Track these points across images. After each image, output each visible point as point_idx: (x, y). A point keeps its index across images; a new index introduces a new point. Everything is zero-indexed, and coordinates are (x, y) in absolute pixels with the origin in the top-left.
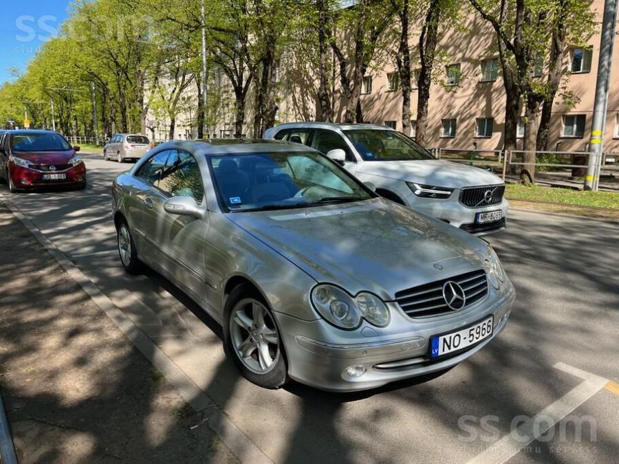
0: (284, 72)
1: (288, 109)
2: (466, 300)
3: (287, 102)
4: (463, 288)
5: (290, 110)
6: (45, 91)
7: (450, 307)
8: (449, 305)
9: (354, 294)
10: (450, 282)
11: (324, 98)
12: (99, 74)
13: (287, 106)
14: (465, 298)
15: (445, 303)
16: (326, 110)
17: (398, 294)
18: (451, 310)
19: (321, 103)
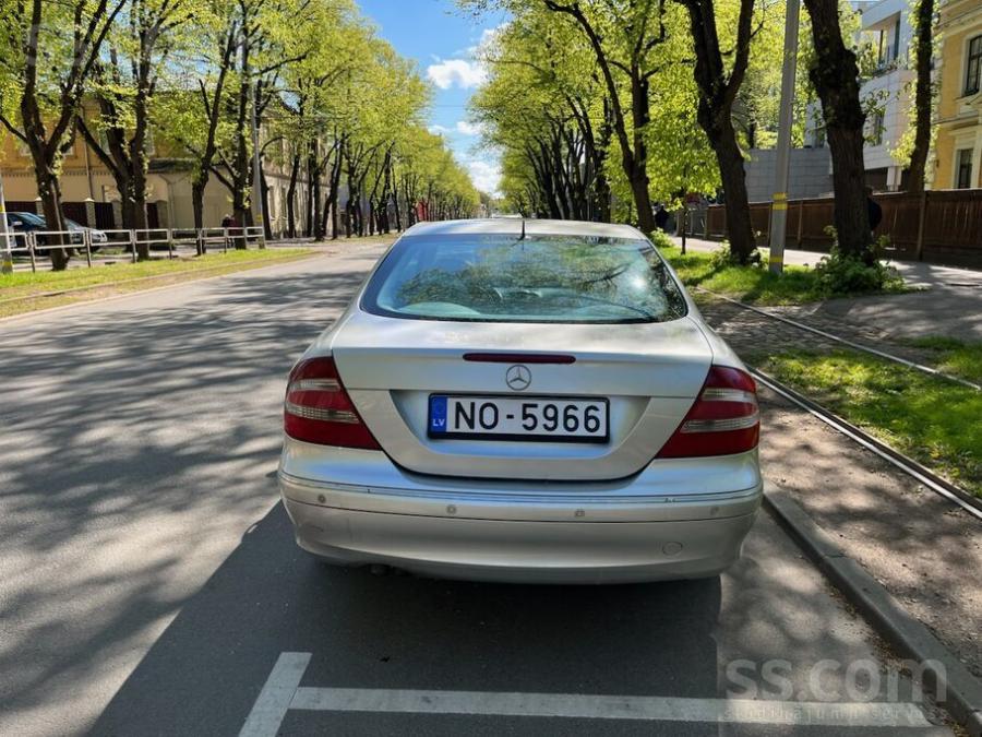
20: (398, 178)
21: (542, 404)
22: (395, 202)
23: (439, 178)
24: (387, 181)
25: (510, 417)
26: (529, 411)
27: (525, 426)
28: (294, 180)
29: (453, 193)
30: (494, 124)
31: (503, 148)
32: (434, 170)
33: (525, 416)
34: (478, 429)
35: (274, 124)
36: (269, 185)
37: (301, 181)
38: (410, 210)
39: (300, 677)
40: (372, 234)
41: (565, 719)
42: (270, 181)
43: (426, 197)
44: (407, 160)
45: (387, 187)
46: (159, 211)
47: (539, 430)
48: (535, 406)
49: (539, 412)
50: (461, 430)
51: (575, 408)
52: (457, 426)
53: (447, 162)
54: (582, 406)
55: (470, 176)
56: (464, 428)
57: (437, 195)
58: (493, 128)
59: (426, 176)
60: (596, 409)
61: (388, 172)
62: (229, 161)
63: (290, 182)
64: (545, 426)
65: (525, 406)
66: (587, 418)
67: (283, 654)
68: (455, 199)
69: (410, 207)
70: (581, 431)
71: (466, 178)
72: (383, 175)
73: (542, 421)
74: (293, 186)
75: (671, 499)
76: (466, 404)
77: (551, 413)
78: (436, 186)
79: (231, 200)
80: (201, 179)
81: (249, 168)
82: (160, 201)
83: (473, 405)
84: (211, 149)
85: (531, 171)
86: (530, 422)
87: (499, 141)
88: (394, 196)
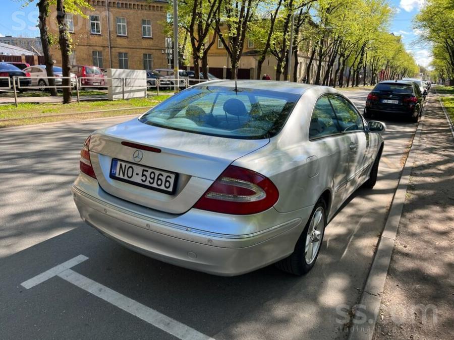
20: (369, 58)
21: (150, 171)
22: (365, 71)
23: (393, 58)
24: (361, 59)
25: (137, 174)
26: (145, 173)
27: (142, 180)
28: (312, 59)
29: (402, 67)
30: (428, 30)
31: (432, 43)
32: (391, 54)
33: (143, 175)
34: (126, 178)
35: (305, 33)
36: (299, 62)
37: (316, 60)
38: (373, 75)
39: (74, 265)
40: (348, 86)
41: (139, 319)
42: (300, 60)
43: (384, 68)
44: (375, 49)
45: (361, 62)
46: (251, 72)
47: (147, 183)
48: (147, 171)
49: (147, 174)
50: (120, 177)
51: (162, 176)
52: (119, 175)
53: (400, 51)
54: (165, 174)
55: (414, 58)
56: (121, 176)
57: (391, 67)
58: (427, 32)
59: (385, 57)
60: (170, 178)
61: (362, 55)
62: (278, 50)
63: (309, 60)
64: (149, 181)
65: (144, 170)
66: (166, 181)
67: (81, 255)
68: (403, 70)
69: (373, 74)
70: (163, 187)
71: (411, 59)
72: (360, 56)
73: (149, 179)
74: (311, 62)
75: (189, 229)
76: (123, 164)
77: (152, 176)
78: (392, 63)
79: (276, 68)
80: (262, 59)
81: (286, 53)
82: (252, 68)
83: (125, 166)
84: (268, 45)
85: (447, 56)
86: (144, 178)
87: (429, 39)
88: (365, 68)
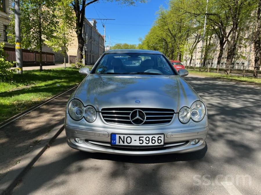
0: (251, 33)
1: (251, 50)
2: (145, 122)
3: (251, 47)
4: (146, 115)
5: (252, 51)
6: (149, 47)
7: (132, 122)
8: (131, 121)
9: (85, 105)
10: (138, 110)
11: (258, 42)
12: (166, 39)
13: (250, 49)
14: (145, 120)
15: (129, 119)
16: (258, 49)
17: (103, 109)
18: (132, 124)
19: (256, 45)
